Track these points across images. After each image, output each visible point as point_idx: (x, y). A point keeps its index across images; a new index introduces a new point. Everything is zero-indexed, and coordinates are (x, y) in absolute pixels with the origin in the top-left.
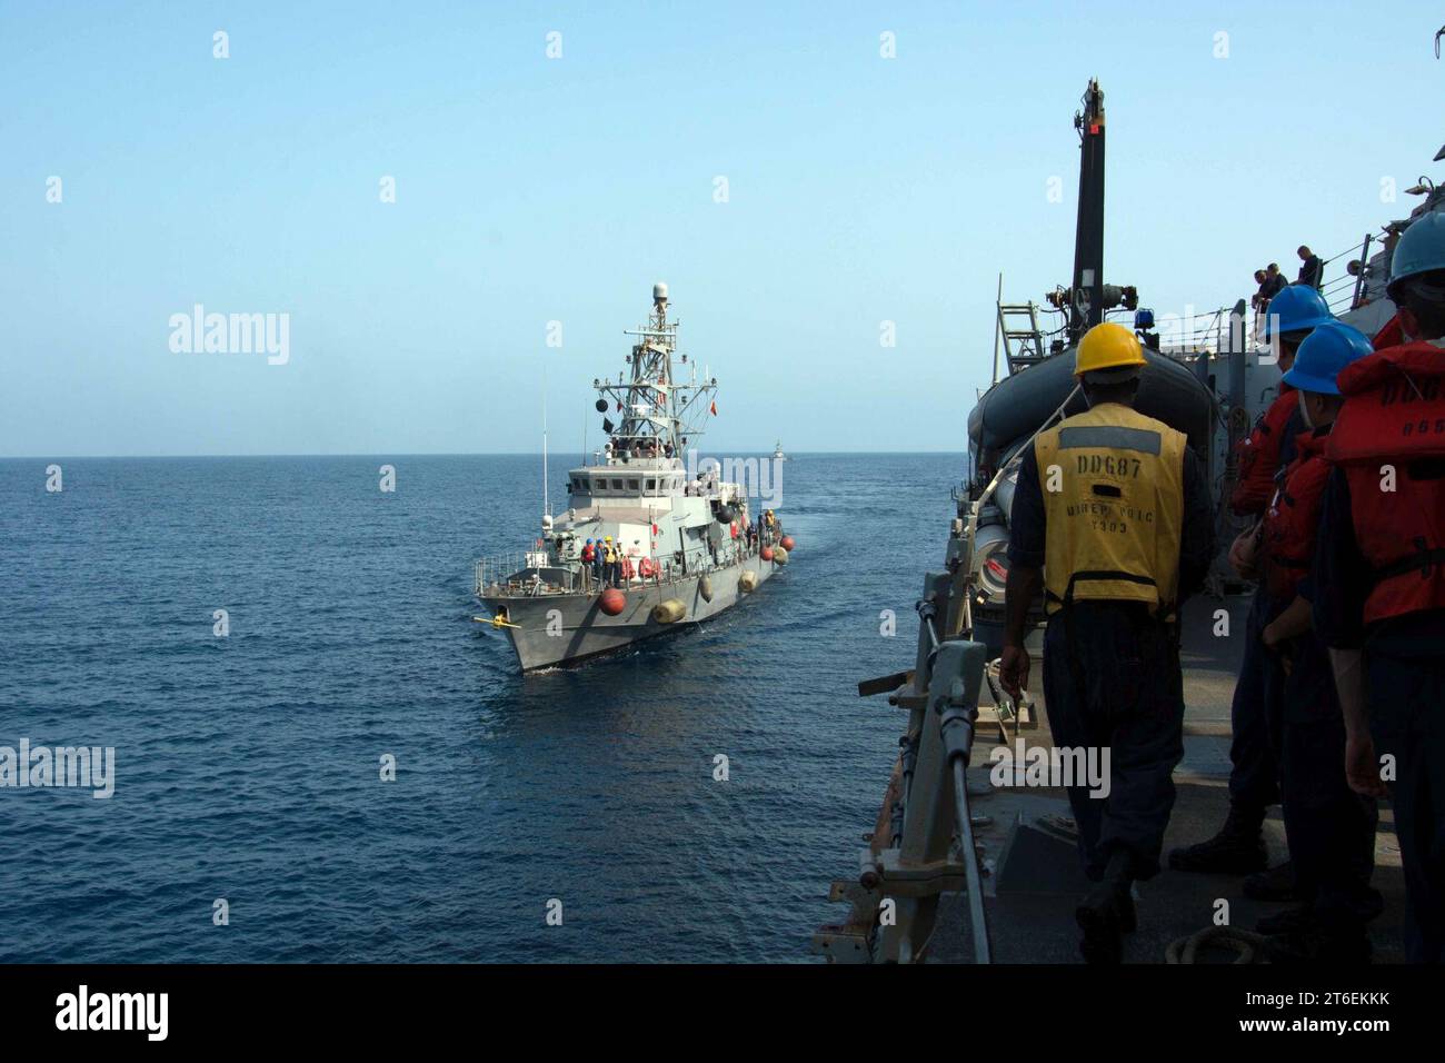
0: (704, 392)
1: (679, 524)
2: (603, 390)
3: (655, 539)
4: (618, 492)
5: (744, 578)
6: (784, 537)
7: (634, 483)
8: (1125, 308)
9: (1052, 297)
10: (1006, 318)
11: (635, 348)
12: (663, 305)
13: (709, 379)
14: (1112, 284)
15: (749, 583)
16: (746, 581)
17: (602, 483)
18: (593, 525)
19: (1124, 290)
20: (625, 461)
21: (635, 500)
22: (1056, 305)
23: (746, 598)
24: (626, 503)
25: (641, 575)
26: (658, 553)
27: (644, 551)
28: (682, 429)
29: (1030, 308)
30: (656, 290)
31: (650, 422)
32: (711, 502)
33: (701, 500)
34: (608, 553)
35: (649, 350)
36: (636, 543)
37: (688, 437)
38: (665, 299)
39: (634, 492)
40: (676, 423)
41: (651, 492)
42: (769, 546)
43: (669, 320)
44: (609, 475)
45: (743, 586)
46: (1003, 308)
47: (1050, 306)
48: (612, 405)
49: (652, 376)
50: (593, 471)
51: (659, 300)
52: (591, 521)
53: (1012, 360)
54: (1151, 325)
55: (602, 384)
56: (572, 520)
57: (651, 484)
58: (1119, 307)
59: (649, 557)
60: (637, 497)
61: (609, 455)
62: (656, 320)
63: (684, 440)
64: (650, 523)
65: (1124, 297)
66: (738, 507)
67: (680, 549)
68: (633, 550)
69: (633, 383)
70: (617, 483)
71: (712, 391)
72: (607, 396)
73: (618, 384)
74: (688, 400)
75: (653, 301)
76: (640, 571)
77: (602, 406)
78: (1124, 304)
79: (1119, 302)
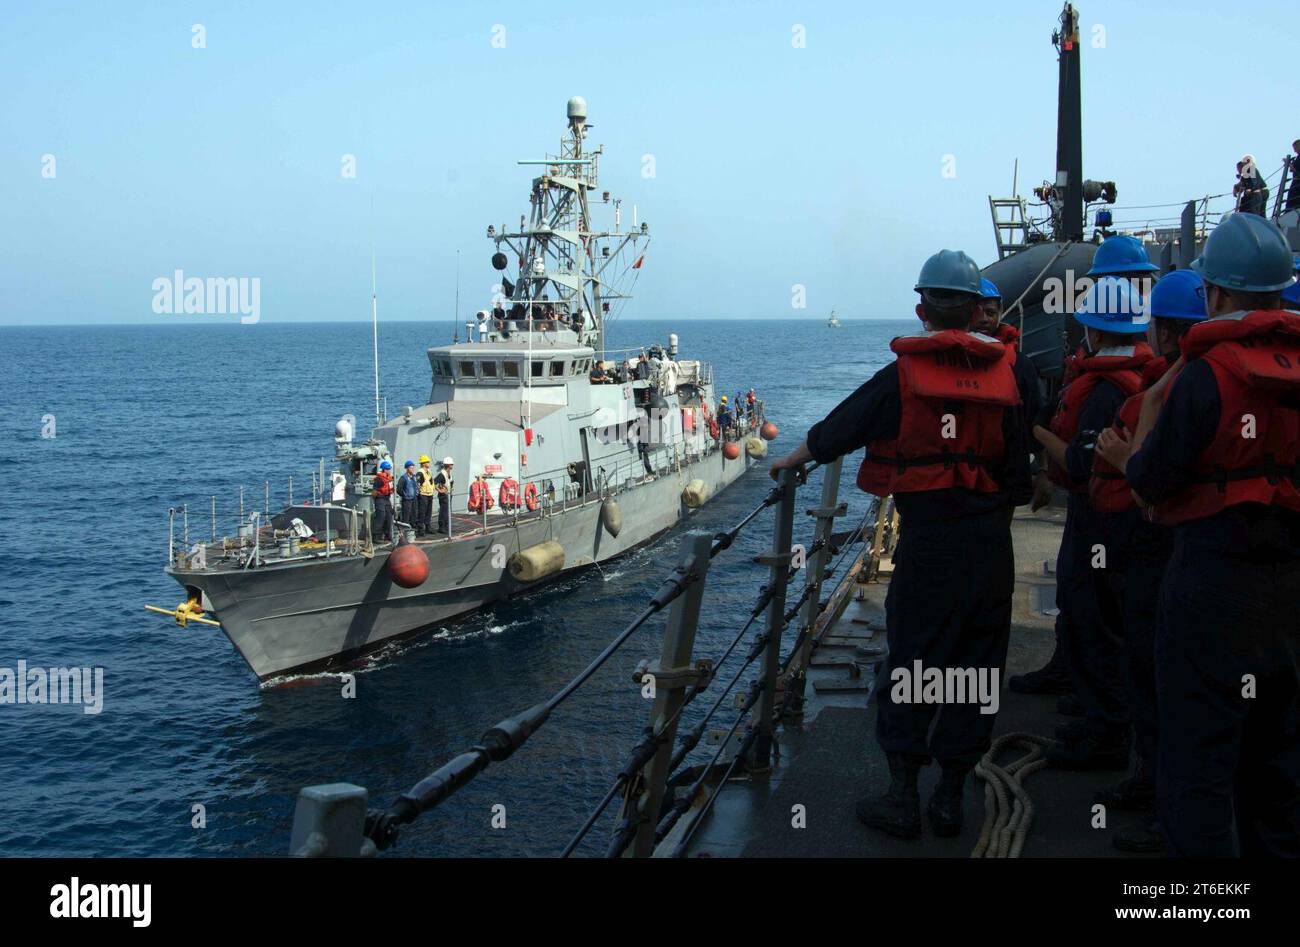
0: (631, 242)
1: (582, 424)
2: (499, 240)
3: (527, 451)
4: (489, 379)
5: (689, 489)
6: (765, 423)
7: (512, 368)
8: (1105, 201)
9: (1039, 192)
10: (998, 210)
11: (534, 181)
12: (580, 126)
13: (637, 224)
14: (1093, 180)
15: (695, 495)
16: (692, 494)
17: (467, 367)
18: (435, 431)
19: (1104, 186)
20: (506, 335)
21: (513, 391)
22: (1042, 199)
23: (693, 514)
24: (501, 395)
25: (502, 505)
26: (530, 470)
27: (510, 469)
28: (602, 291)
29: (1018, 201)
30: (570, 107)
31: (554, 282)
32: (635, 390)
33: (618, 388)
34: (422, 480)
35: (552, 184)
36: (497, 457)
37: (611, 302)
38: (581, 119)
39: (511, 380)
40: (595, 284)
41: (538, 380)
42: (738, 437)
43: (587, 147)
44: (478, 356)
45: (687, 499)
46: (994, 201)
47: (1037, 200)
48: (513, 261)
49: (561, 221)
50: (456, 350)
51: (574, 120)
52: (433, 425)
53: (1002, 248)
54: (1110, 223)
55: (498, 232)
56: (407, 422)
57: (537, 369)
58: (1100, 200)
59: (516, 478)
60: (516, 387)
61: (483, 328)
62: (571, 146)
63: (606, 307)
64: (522, 427)
65: (1104, 191)
66: (696, 391)
67: (579, 458)
68: (492, 467)
69: (534, 229)
70: (489, 367)
71: (642, 240)
72: (504, 248)
73: (519, 232)
74: (611, 252)
75: (568, 121)
76: (500, 500)
77: (499, 262)
78: (1104, 197)
79: (1099, 196)
